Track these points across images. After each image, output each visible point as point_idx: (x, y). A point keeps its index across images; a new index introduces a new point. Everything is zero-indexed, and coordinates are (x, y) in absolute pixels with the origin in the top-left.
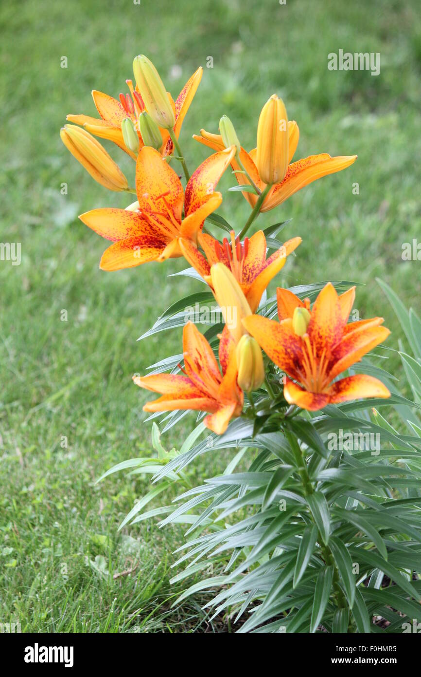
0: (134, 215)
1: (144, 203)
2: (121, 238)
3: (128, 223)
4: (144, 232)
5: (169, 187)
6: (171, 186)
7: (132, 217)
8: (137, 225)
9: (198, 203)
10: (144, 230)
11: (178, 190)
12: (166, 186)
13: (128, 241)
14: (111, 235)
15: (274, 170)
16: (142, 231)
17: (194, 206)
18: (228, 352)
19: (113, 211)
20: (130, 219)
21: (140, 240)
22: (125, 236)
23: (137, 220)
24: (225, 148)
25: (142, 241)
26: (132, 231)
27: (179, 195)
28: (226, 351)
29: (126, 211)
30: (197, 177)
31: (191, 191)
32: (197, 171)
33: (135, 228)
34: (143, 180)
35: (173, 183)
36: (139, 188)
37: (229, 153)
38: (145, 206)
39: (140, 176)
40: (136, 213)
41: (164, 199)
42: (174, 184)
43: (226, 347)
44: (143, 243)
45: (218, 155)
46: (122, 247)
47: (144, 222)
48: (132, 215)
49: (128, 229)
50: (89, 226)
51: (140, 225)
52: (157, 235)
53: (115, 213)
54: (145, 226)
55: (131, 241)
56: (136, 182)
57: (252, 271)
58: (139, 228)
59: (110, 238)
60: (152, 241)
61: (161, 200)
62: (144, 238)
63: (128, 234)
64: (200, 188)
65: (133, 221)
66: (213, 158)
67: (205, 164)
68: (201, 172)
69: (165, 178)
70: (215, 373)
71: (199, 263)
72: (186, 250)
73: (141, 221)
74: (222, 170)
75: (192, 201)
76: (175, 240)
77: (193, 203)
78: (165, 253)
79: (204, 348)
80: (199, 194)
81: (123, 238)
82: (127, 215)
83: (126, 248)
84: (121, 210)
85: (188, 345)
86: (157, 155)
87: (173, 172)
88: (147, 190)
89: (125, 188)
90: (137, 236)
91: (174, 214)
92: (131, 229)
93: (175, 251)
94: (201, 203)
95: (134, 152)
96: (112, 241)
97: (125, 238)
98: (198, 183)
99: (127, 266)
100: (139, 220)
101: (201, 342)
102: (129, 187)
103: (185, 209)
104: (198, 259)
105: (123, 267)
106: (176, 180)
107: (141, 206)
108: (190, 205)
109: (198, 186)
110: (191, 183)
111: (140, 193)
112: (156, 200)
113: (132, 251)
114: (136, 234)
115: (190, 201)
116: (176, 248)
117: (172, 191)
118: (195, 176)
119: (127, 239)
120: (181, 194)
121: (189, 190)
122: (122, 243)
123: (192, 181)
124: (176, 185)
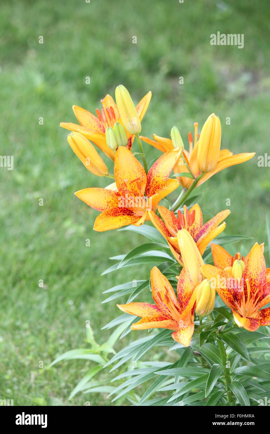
0: (113, 193)
1: (119, 185)
2: (103, 209)
3: (108, 198)
5: (136, 174)
6: (138, 174)
7: (111, 194)
8: (114, 199)
9: (158, 186)
11: (143, 176)
12: (134, 173)
13: (110, 211)
14: (97, 206)
15: (209, 163)
17: (155, 187)
18: (184, 288)
19: (98, 190)
20: (109, 195)
21: (117, 210)
22: (106, 207)
24: (174, 148)
26: (111, 204)
27: (143, 179)
28: (182, 288)
29: (107, 190)
31: (151, 177)
32: (155, 163)
33: (113, 201)
34: (119, 169)
35: (139, 171)
36: (116, 175)
37: (178, 151)
38: (120, 187)
39: (117, 166)
40: (113, 191)
41: (137, 183)
43: (182, 285)
44: (119, 212)
45: (170, 152)
46: (106, 215)
48: (111, 192)
49: (108, 202)
51: (116, 200)
53: (99, 191)
55: (112, 210)
56: (115, 170)
57: (193, 232)
58: (115, 201)
59: (96, 208)
60: (125, 210)
61: (135, 183)
62: (120, 209)
63: (108, 205)
64: (158, 175)
65: (111, 197)
66: (167, 154)
68: (158, 164)
69: (134, 168)
70: (175, 303)
71: (161, 227)
72: (153, 218)
73: (117, 197)
74: (173, 163)
75: (151, 183)
76: (146, 212)
77: (153, 185)
78: (142, 220)
79: (167, 285)
80: (157, 179)
81: (105, 208)
82: (107, 193)
83: (109, 215)
84: (103, 189)
85: (154, 283)
86: (128, 152)
87: (140, 164)
88: (121, 175)
89: (106, 174)
90: (115, 207)
91: (140, 192)
92: (110, 202)
93: (146, 219)
94: (161, 186)
95: (113, 150)
96: (98, 210)
97: (107, 208)
98: (156, 171)
99: (112, 229)
100: (115, 196)
101: (164, 281)
102: (109, 174)
103: (146, 189)
104: (160, 224)
105: (109, 229)
106: (141, 169)
107: (117, 187)
108: (150, 186)
109: (156, 174)
110: (151, 172)
111: (117, 178)
112: (131, 183)
113: (114, 218)
114: (114, 206)
115: (150, 184)
116: (147, 217)
117: (138, 177)
118: (154, 167)
119: (108, 209)
120: (145, 179)
121: (149, 176)
122: (106, 211)
123: (152, 170)
124: (141, 173)
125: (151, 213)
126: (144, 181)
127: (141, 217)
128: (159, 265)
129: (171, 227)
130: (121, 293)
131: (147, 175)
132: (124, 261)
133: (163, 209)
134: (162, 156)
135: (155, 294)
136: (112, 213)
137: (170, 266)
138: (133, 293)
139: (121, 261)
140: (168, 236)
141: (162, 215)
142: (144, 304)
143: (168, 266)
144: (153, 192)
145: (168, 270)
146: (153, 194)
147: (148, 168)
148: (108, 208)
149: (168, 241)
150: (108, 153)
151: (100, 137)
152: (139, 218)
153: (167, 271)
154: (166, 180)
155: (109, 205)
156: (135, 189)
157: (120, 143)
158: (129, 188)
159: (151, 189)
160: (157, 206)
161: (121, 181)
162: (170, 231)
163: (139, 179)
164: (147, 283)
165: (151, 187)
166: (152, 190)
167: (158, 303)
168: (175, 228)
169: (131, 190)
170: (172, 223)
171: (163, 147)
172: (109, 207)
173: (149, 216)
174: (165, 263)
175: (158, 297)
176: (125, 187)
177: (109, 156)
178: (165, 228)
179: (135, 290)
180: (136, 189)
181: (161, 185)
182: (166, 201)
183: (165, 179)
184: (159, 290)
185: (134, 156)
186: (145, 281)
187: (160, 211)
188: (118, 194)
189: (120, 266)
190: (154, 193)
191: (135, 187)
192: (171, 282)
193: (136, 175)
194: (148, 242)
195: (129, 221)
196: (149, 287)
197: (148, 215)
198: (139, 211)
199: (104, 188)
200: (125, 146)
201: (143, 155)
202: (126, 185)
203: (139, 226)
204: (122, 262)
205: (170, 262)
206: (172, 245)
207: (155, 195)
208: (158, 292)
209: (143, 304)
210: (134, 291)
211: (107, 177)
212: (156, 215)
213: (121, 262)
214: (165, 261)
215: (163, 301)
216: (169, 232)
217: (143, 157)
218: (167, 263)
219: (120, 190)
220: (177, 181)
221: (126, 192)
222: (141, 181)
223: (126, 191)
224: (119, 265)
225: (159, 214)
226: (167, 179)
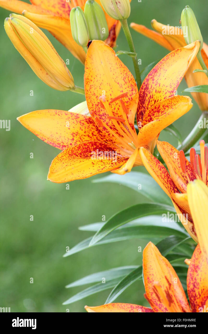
0: (81, 118)
1: (93, 105)
2: (65, 144)
3: (74, 127)
4: (91, 138)
5: (121, 87)
6: (124, 87)
7: (79, 120)
8: (83, 129)
9: (157, 107)
10: (91, 135)
11: (132, 90)
12: (118, 85)
13: (76, 148)
16: (89, 136)
17: (153, 110)
18: (198, 281)
19: (56, 113)
20: (75, 122)
21: (88, 147)
22: (70, 142)
23: (83, 124)
24: (187, 44)
25: (90, 148)
26: (78, 136)
27: (132, 96)
28: (195, 279)
29: (71, 113)
30: (154, 76)
31: (146, 92)
32: (154, 70)
33: (82, 133)
34: (92, 79)
35: (126, 83)
36: (88, 88)
37: (192, 49)
38: (94, 108)
39: (89, 74)
41: (122, 102)
42: (128, 84)
43: (195, 274)
44: (92, 150)
45: (179, 51)
46: (70, 155)
47: (91, 125)
48: (78, 117)
49: (73, 134)
50: (30, 129)
51: (87, 130)
52: (105, 141)
53: (59, 115)
54: (93, 130)
55: (79, 148)
56: (85, 80)
58: (85, 132)
59: (53, 144)
60: (101, 148)
61: (118, 101)
62: (92, 145)
63: (73, 139)
64: (158, 89)
65: (79, 125)
66: (173, 54)
67: (164, 62)
68: (158, 71)
69: (117, 77)
70: (183, 305)
71: (161, 176)
72: (147, 161)
73: (88, 125)
74: (185, 69)
75: (146, 103)
76: (137, 150)
77: (149, 106)
78: (128, 165)
79: (170, 275)
80: (157, 96)
81: (69, 144)
82: (73, 118)
83: (74, 156)
84: (66, 112)
85: (148, 270)
86: (109, 50)
87: (127, 70)
88: (96, 90)
89: (71, 87)
90: (85, 142)
91: (127, 117)
92: (77, 134)
93: (135, 163)
94: (162, 108)
95: (82, 46)
96: (56, 147)
97: (71, 144)
98: (155, 83)
99: (78, 178)
100: (86, 123)
101: (164, 267)
102: (76, 86)
103: (137, 112)
104: (159, 172)
105: (74, 179)
106: (130, 79)
107: (89, 108)
108: (144, 108)
109: (155, 87)
110: (146, 83)
111: (89, 93)
112: (112, 102)
113: (82, 160)
114: (83, 140)
115: (144, 104)
116: (137, 159)
117: (125, 92)
118: (151, 75)
119: (73, 146)
120: (136, 96)
121: (143, 90)
122: (69, 150)
123: (148, 80)
124: (130, 85)
125: (145, 152)
126: (133, 99)
127: (127, 159)
128: (160, 240)
129: (179, 177)
130: (97, 287)
131: (139, 90)
132: (101, 234)
133: (165, 146)
134: (165, 57)
135: (149, 290)
136: (79, 152)
137: (179, 242)
138: (115, 287)
139: (96, 234)
140: (173, 191)
141: (164, 156)
142: (131, 307)
143: (176, 242)
144: (149, 118)
145: (175, 248)
146: (149, 121)
147: (142, 78)
148: (73, 144)
149: (173, 200)
150: (75, 52)
151: (62, 24)
152: (124, 161)
153: (173, 250)
154: (170, 98)
155: (75, 138)
156: (118, 112)
157: (94, 33)
158: (108, 110)
159: (146, 112)
160: (156, 141)
161: (96, 99)
162: (176, 184)
163: (125, 95)
164: (139, 271)
165: (146, 110)
166: (147, 115)
167: (155, 305)
168: (186, 179)
169: (111, 115)
170: (181, 171)
171: (169, 43)
172: (74, 141)
173: (141, 158)
174: (171, 238)
175: (154, 295)
176: (102, 109)
177: (76, 57)
178: (169, 178)
179: (119, 282)
180: (121, 112)
181: (163, 106)
182: (173, 134)
183: (170, 96)
184: (156, 283)
185: (118, 56)
186: (137, 267)
187: (160, 150)
188: (91, 120)
189: (94, 241)
190: (151, 120)
191: (118, 109)
192: (178, 270)
193: (121, 89)
194: (142, 202)
195: (108, 166)
196: (142, 277)
197: (139, 155)
198: (125, 150)
199: (68, 111)
200: (103, 40)
201: (134, 55)
202: (103, 106)
203: (123, 174)
204: (98, 234)
205: (180, 236)
206: (179, 207)
207: (152, 122)
208: (154, 287)
209: (129, 306)
210: (117, 285)
211: (73, 91)
212: (153, 157)
213: (95, 236)
214: (171, 235)
215: (161, 301)
216: (174, 185)
217: (133, 58)
218: (174, 237)
219: (94, 113)
220: (188, 99)
221: (103, 117)
222: (129, 99)
223: (103, 115)
224: (92, 240)
225: (160, 156)
226: (172, 97)
